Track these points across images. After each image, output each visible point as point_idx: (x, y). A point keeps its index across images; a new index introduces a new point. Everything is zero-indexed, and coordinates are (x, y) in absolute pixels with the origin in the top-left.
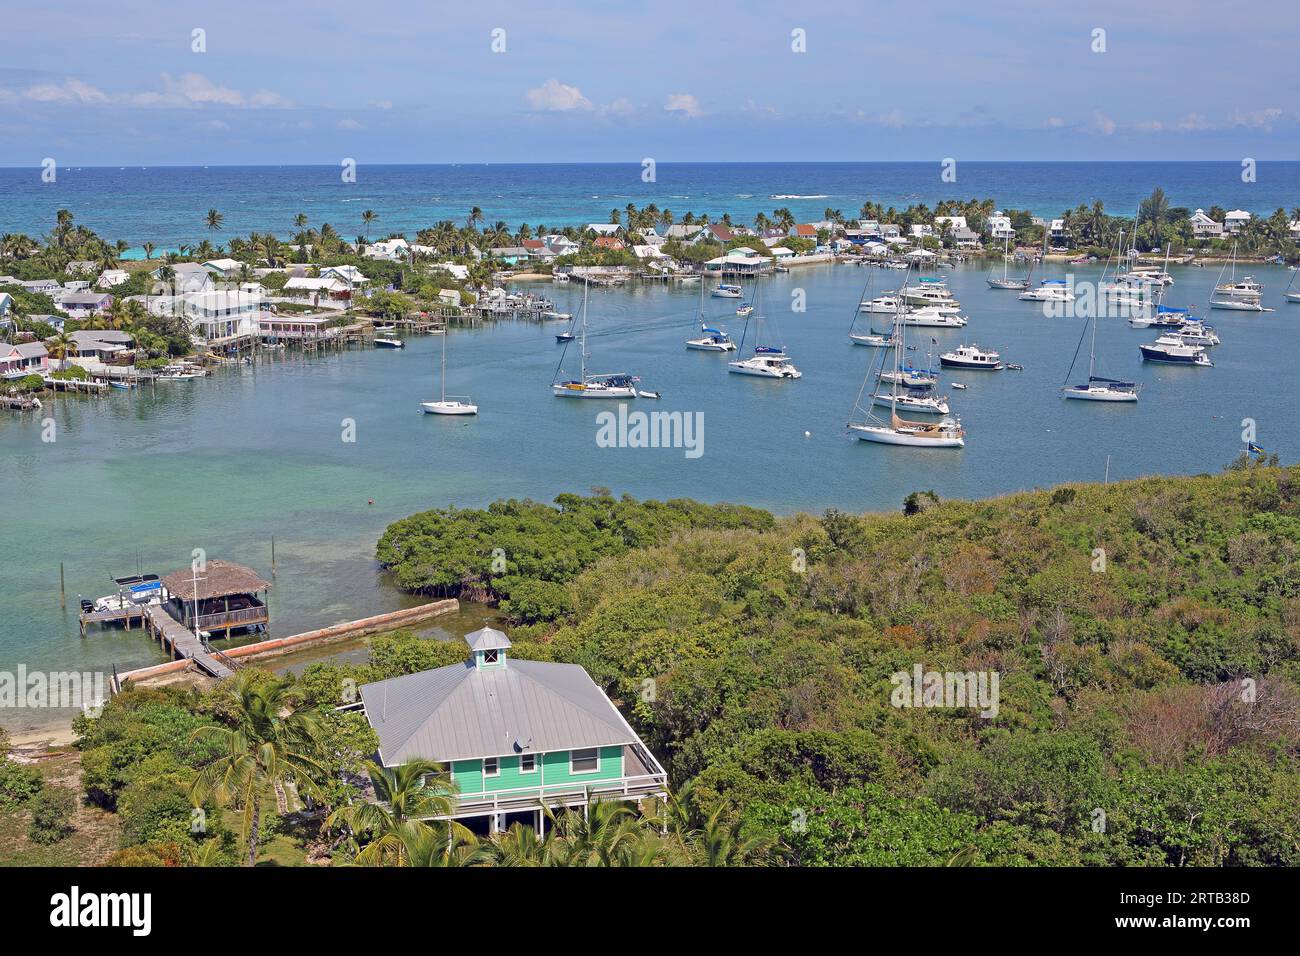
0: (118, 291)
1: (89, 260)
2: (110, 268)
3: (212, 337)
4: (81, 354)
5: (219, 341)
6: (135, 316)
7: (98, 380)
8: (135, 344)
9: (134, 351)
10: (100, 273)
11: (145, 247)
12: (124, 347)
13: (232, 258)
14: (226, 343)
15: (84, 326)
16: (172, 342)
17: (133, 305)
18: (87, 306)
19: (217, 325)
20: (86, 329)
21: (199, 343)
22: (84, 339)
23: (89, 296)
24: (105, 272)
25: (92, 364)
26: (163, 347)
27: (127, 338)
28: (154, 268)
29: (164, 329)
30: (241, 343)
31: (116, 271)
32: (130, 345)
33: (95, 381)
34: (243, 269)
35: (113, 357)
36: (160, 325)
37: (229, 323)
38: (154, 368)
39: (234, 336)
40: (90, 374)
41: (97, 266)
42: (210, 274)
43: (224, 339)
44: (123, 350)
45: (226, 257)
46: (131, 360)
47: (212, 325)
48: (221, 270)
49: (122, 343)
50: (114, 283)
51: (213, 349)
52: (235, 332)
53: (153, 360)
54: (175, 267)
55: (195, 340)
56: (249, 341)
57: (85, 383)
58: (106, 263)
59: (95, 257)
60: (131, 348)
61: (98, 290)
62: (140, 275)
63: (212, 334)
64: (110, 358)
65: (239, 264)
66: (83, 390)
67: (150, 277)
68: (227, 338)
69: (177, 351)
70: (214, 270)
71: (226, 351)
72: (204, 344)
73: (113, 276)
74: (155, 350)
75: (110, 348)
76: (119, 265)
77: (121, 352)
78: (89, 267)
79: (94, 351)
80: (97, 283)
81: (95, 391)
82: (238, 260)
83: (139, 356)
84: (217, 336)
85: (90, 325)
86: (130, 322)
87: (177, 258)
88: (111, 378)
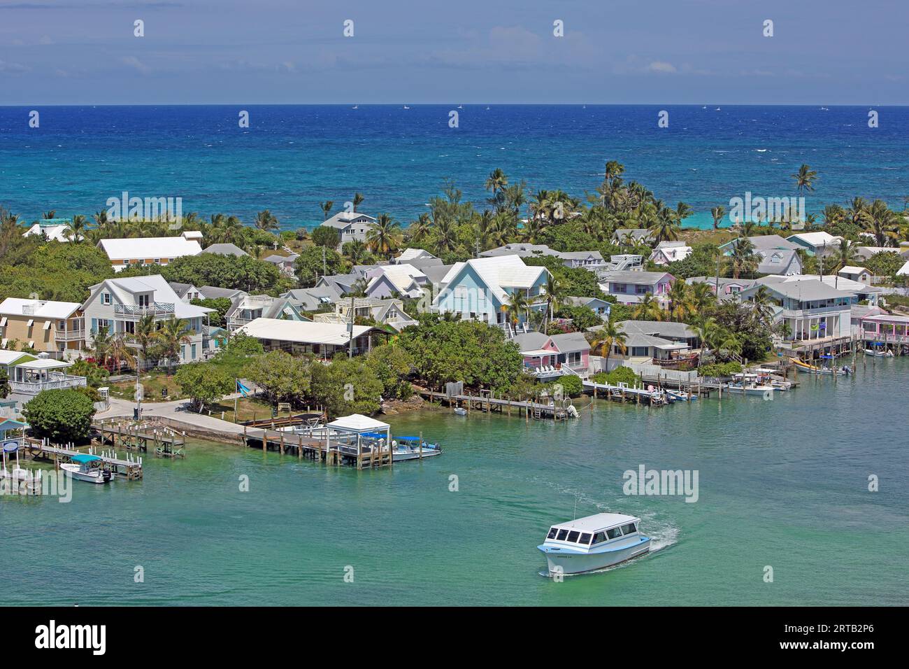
0: (675, 269)
1: (641, 227)
2: (668, 239)
3: (799, 338)
4: (630, 352)
5: (808, 343)
6: (701, 304)
7: (650, 387)
8: (700, 342)
9: (698, 351)
10: (654, 245)
11: (713, 212)
12: (686, 345)
13: (826, 231)
14: (817, 347)
15: (636, 314)
16: (747, 342)
17: (699, 290)
18: (640, 289)
19: (806, 321)
20: (638, 319)
21: (781, 345)
22: (636, 333)
23: (640, 276)
24: (662, 243)
25: (642, 366)
26: (735, 348)
27: (690, 334)
28: (723, 241)
29: (737, 323)
30: (837, 349)
31: (674, 243)
32: (694, 343)
33: (646, 389)
34: (843, 246)
35: (670, 358)
36: (731, 318)
37: (823, 320)
38: (722, 375)
39: (827, 338)
40: (641, 379)
41: (652, 235)
42: (798, 252)
43: (815, 341)
44: (683, 349)
45: (818, 230)
46: (694, 363)
47: (800, 322)
48: (811, 247)
49: (681, 340)
50: (671, 259)
51: (800, 353)
52: (830, 333)
53: (722, 365)
54: (753, 240)
55: (777, 341)
56: (847, 346)
57: (634, 390)
58: (663, 232)
59: (649, 225)
60: (694, 348)
61: (651, 267)
62: (706, 250)
63: (799, 334)
64: (668, 359)
65: (838, 240)
66: (632, 399)
67: (718, 253)
68: (818, 340)
69: (752, 354)
70: (801, 247)
71: (818, 357)
72: (788, 347)
73: (671, 250)
74: (724, 352)
75: (668, 346)
76: (679, 235)
77: (682, 352)
78: (641, 236)
79: (647, 348)
80: (650, 258)
81: (646, 401)
82: (834, 234)
83: (704, 359)
84: (806, 338)
85: (645, 314)
86: (694, 311)
87: (753, 228)
88: (666, 386)
